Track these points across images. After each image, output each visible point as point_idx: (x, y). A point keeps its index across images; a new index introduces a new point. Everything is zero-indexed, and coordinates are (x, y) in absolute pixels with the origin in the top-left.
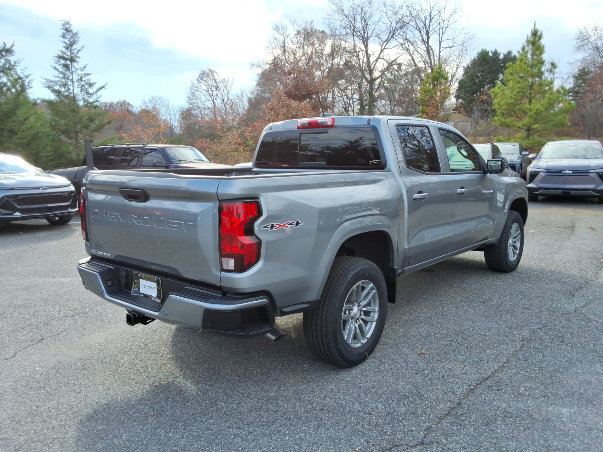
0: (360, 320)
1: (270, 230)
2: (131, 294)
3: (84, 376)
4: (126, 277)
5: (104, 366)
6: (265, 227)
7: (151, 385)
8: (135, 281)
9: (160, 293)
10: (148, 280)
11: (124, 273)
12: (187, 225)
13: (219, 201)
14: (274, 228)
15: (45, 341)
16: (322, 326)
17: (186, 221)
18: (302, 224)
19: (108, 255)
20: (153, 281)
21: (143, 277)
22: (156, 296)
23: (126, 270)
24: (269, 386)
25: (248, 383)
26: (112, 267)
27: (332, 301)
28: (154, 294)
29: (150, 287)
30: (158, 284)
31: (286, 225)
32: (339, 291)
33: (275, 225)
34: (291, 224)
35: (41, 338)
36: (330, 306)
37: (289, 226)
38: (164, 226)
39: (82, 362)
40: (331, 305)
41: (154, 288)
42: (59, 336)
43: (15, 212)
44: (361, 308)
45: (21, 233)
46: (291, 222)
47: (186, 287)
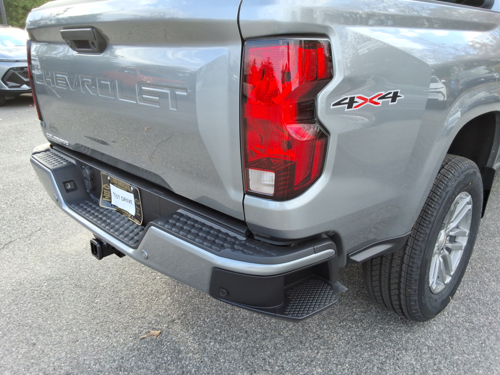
0: (445, 250)
1: (346, 110)
2: (98, 205)
3: (47, 310)
4: (92, 179)
5: (76, 293)
6: (339, 103)
7: (136, 336)
8: (103, 186)
9: (140, 211)
10: (121, 188)
11: (88, 172)
12: (175, 97)
13: (243, 41)
14: (355, 105)
15: (13, 245)
16: (401, 270)
17: (173, 88)
18: (403, 97)
19: (66, 142)
20: (128, 191)
21: (114, 181)
22: (134, 214)
23: (91, 168)
24: (310, 351)
25: (277, 340)
26: (74, 162)
27: (423, 232)
28: (131, 210)
29: (124, 199)
30: (136, 197)
31: (376, 100)
32: (435, 215)
33: (356, 100)
34: (384, 97)
35: (9, 240)
36: (418, 241)
37: (380, 101)
38: (134, 99)
39: (49, 285)
40: (421, 239)
41: (130, 202)
42: (32, 237)
43: (22, 85)
44: (449, 232)
45: (31, 105)
46: (384, 93)
47: (180, 211)
